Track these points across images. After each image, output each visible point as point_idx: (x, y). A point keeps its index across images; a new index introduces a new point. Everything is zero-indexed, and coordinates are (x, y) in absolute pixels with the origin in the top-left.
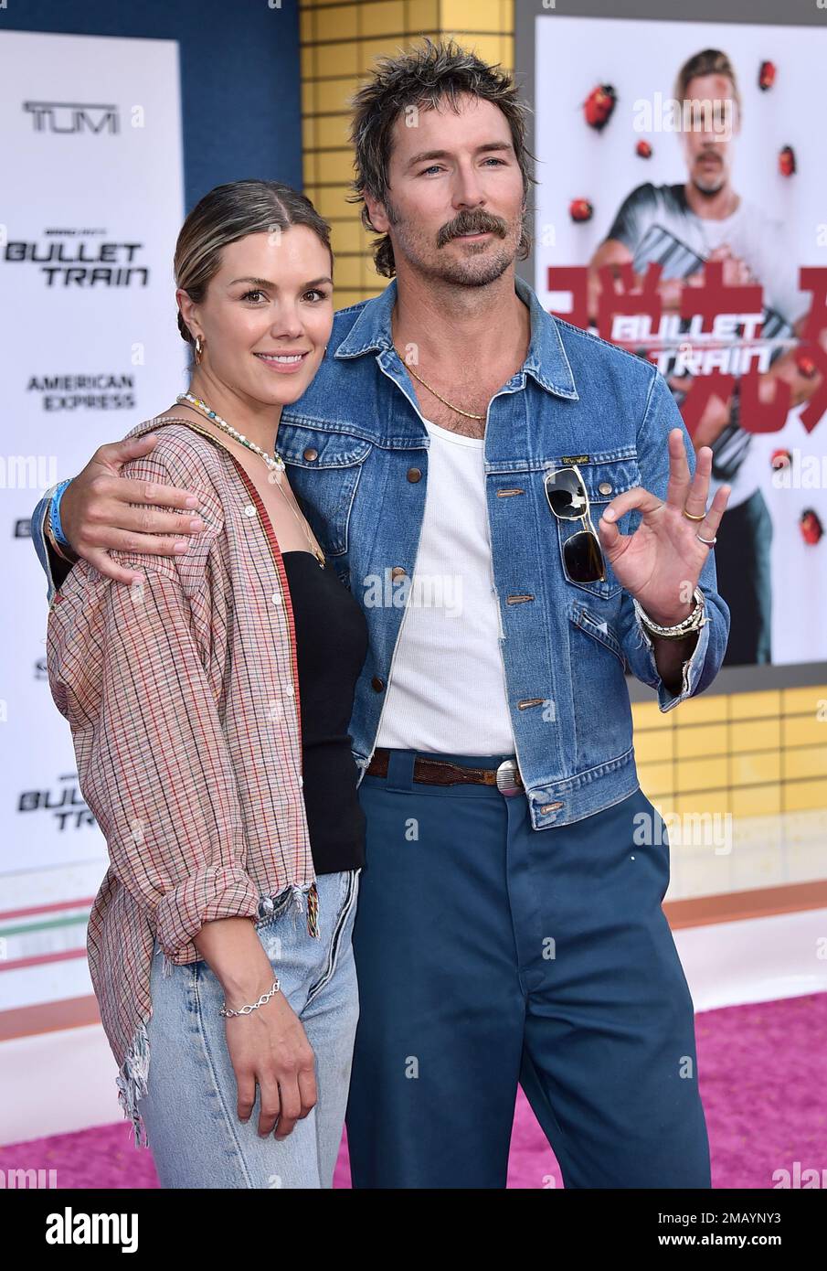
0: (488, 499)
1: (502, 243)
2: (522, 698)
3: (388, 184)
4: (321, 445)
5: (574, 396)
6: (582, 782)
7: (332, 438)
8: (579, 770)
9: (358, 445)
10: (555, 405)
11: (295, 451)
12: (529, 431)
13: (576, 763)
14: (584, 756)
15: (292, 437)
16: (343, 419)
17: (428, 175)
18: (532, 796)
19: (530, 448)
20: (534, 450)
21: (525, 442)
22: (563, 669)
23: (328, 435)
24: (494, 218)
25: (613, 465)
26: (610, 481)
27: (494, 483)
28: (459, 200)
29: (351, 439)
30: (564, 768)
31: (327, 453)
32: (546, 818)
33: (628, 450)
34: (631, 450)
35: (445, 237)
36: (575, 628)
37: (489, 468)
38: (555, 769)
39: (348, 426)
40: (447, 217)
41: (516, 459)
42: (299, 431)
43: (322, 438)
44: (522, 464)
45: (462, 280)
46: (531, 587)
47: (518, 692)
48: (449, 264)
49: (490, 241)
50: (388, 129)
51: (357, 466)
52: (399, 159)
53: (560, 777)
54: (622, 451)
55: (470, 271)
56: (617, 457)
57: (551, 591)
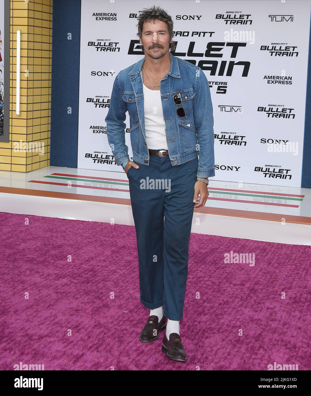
0: (162, 101)
1: (163, 50)
2: (169, 140)
3: (142, 36)
5: (180, 77)
6: (183, 156)
8: (182, 154)
10: (175, 79)
11: (127, 99)
12: (170, 86)
13: (181, 152)
14: (183, 151)
15: (126, 97)
17: (148, 35)
18: (171, 159)
19: (170, 90)
22: (178, 134)
24: (161, 45)
25: (188, 92)
26: (187, 96)
27: (163, 98)
30: (179, 154)
31: (132, 99)
32: (175, 164)
33: (191, 89)
34: (192, 89)
35: (150, 48)
36: (180, 126)
37: (161, 95)
38: (177, 154)
41: (167, 93)
43: (131, 96)
46: (171, 118)
47: (169, 139)
49: (160, 50)
53: (178, 155)
54: (190, 90)
55: (154, 56)
56: (189, 91)
57: (175, 119)
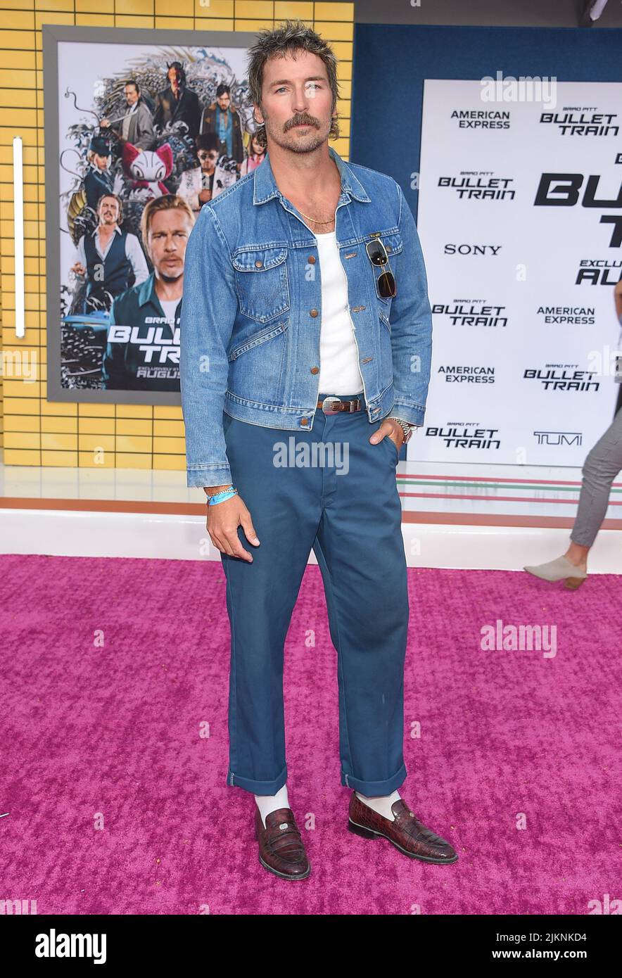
0: (342, 261)
1: (317, 131)
3: (261, 97)
4: (262, 258)
5: (369, 201)
7: (266, 253)
9: (281, 251)
10: (360, 206)
12: (352, 223)
16: (268, 241)
17: (279, 93)
18: (369, 406)
19: (355, 232)
20: (357, 233)
21: (352, 229)
22: (378, 342)
23: (263, 252)
24: (312, 118)
25: (390, 237)
26: (390, 245)
27: (343, 252)
28: (294, 107)
29: (276, 250)
31: (267, 261)
32: (375, 416)
34: (396, 229)
35: (287, 128)
37: (339, 245)
38: (375, 392)
39: (271, 244)
40: (289, 115)
41: (350, 238)
42: (249, 254)
44: (353, 241)
45: (296, 149)
46: (364, 302)
48: (290, 141)
49: (310, 131)
50: (262, 68)
51: (283, 263)
52: (266, 84)
54: (393, 230)
55: (299, 145)
56: (391, 233)
57: (373, 303)
